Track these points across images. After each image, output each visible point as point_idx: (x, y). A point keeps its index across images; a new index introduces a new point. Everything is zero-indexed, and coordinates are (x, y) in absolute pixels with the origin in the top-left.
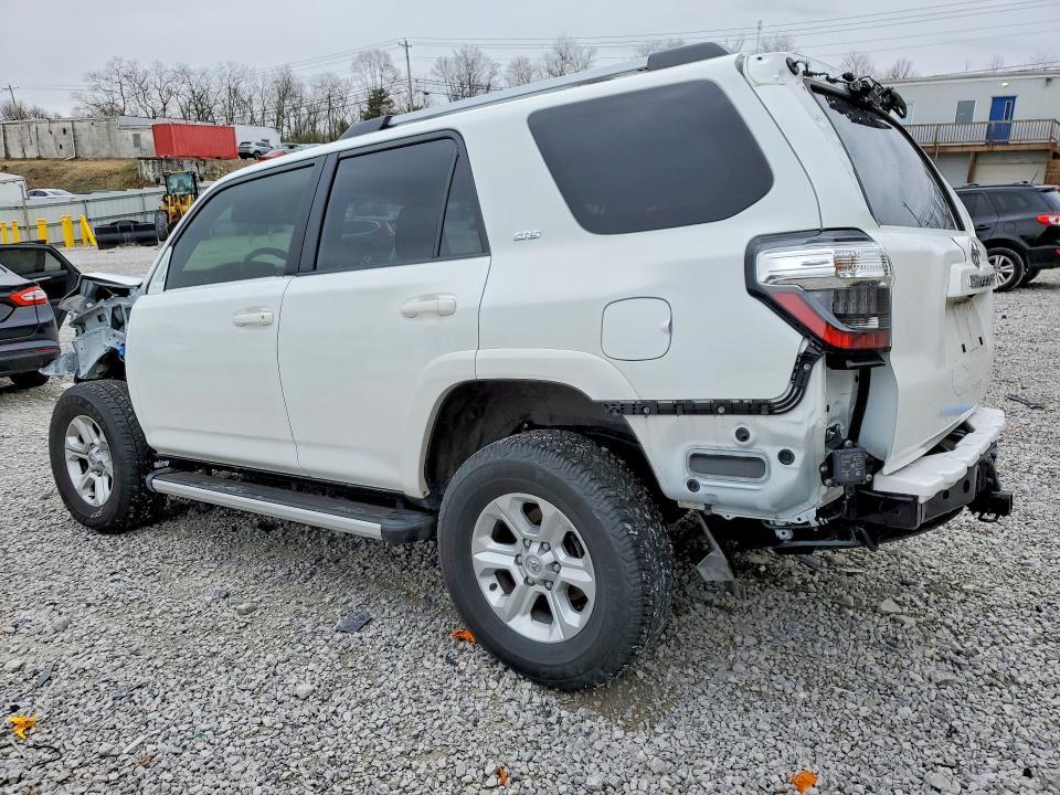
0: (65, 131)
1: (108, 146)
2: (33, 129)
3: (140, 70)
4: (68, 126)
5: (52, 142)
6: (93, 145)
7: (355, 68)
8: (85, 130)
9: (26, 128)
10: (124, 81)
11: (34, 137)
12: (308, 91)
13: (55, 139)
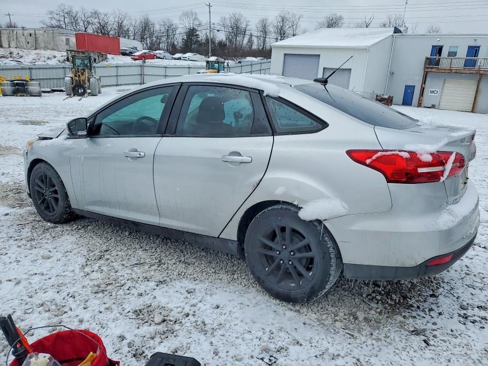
0: (31, 35)
1: (52, 44)
2: (15, 33)
3: (74, 11)
4: (33, 32)
5: (24, 40)
6: (45, 43)
7: (180, 18)
8: (41, 35)
9: (11, 32)
10: (66, 15)
11: (15, 37)
12: (157, 27)
13: (26, 39)
